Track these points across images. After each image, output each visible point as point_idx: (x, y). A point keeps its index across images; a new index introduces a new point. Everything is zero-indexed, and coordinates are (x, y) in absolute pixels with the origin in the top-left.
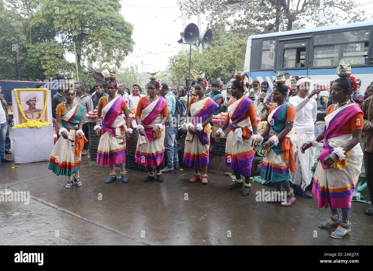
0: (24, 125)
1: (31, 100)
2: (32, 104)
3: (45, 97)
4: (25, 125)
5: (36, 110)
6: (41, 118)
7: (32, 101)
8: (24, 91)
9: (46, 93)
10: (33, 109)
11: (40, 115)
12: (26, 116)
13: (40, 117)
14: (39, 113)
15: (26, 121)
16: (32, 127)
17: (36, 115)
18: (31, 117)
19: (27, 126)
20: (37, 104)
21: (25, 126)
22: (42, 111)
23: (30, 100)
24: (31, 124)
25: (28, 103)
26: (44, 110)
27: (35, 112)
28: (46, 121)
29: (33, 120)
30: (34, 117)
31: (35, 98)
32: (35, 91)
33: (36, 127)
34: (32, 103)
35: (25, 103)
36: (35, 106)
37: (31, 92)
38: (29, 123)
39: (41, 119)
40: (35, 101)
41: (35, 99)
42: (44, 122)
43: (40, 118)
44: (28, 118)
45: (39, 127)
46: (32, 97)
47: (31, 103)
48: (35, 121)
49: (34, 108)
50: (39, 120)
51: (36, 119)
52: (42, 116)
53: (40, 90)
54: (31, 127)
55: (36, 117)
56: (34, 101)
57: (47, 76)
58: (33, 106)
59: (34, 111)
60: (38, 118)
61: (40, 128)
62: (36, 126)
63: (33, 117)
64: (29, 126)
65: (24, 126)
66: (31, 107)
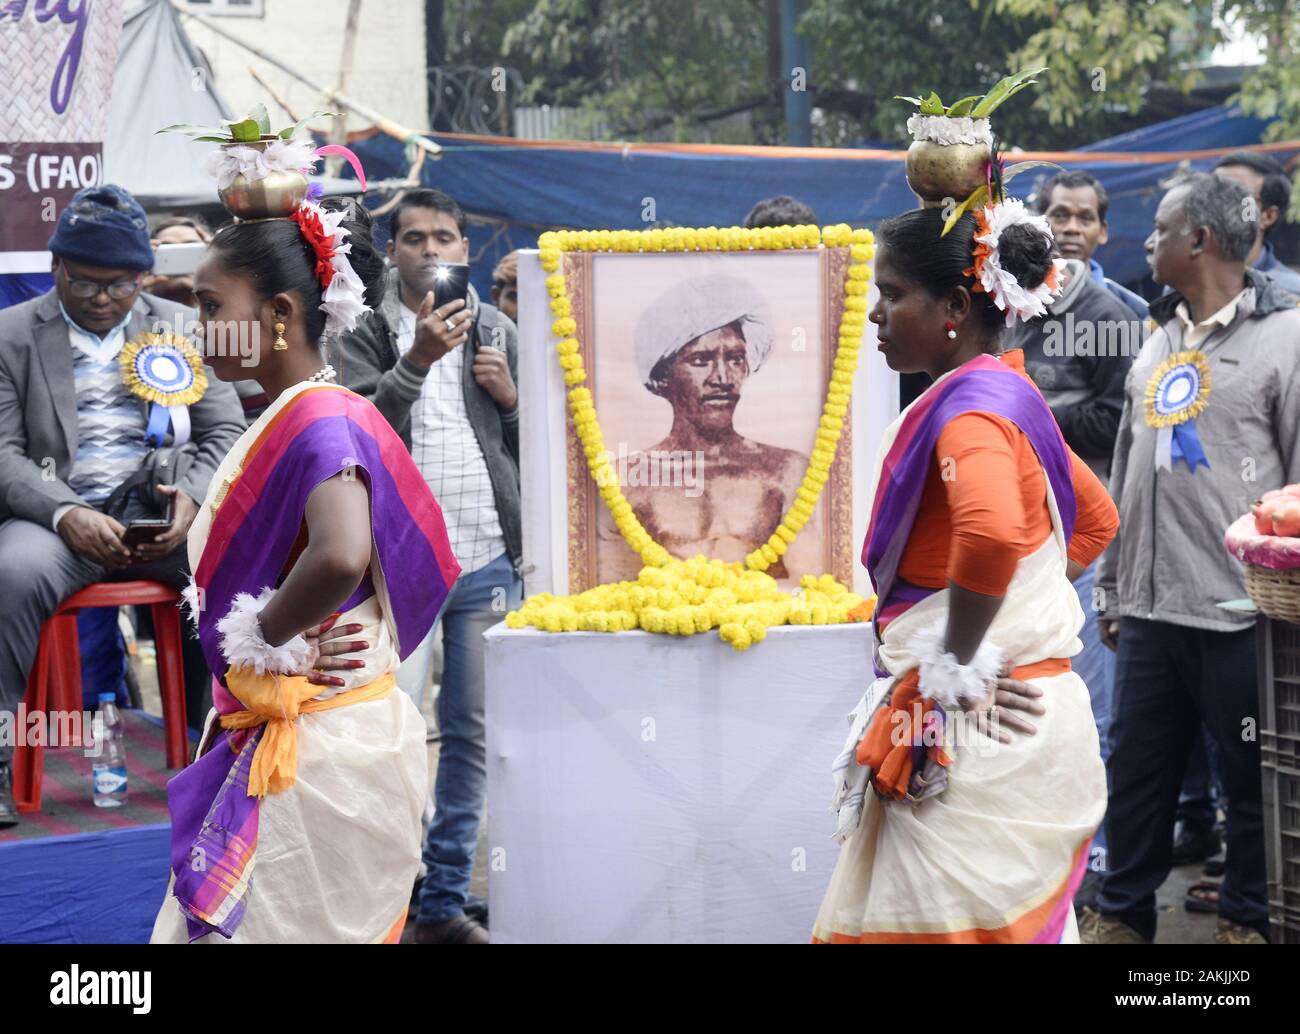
0: (605, 603)
1: (700, 347)
2: (708, 390)
3: (839, 323)
4: (610, 609)
5: (737, 456)
6: (790, 536)
7: (708, 356)
8: (629, 252)
9: (847, 278)
10: (718, 441)
11: (775, 506)
12: (644, 515)
13: (772, 530)
14: (772, 483)
15: (632, 566)
16: (680, 636)
17: (740, 502)
18: (692, 528)
19: (631, 620)
20: (747, 388)
21: (615, 616)
22: (795, 464)
23: (687, 353)
24: (668, 594)
25: (666, 377)
26: (823, 459)
27: (732, 472)
28: (828, 579)
29: (698, 562)
30: (717, 528)
31: (736, 327)
32: (741, 251)
33: (715, 638)
34: (707, 383)
35: (636, 379)
36: (731, 407)
37: (704, 266)
38: (654, 592)
39: (782, 548)
40: (737, 356)
41: (732, 342)
42: (809, 579)
43: (774, 539)
44: (661, 538)
45: (742, 636)
46: (703, 323)
47: (698, 375)
48: (717, 568)
49: (723, 435)
50: (763, 556)
51: (737, 547)
52: (792, 517)
53: (792, 249)
54: (665, 633)
55: (741, 526)
56: (729, 355)
57: (1050, 89)
58: (715, 415)
59: (724, 461)
60: (758, 539)
61: (754, 642)
62: (716, 627)
63: (706, 526)
64: (655, 616)
65: (602, 617)
66: (696, 423)
